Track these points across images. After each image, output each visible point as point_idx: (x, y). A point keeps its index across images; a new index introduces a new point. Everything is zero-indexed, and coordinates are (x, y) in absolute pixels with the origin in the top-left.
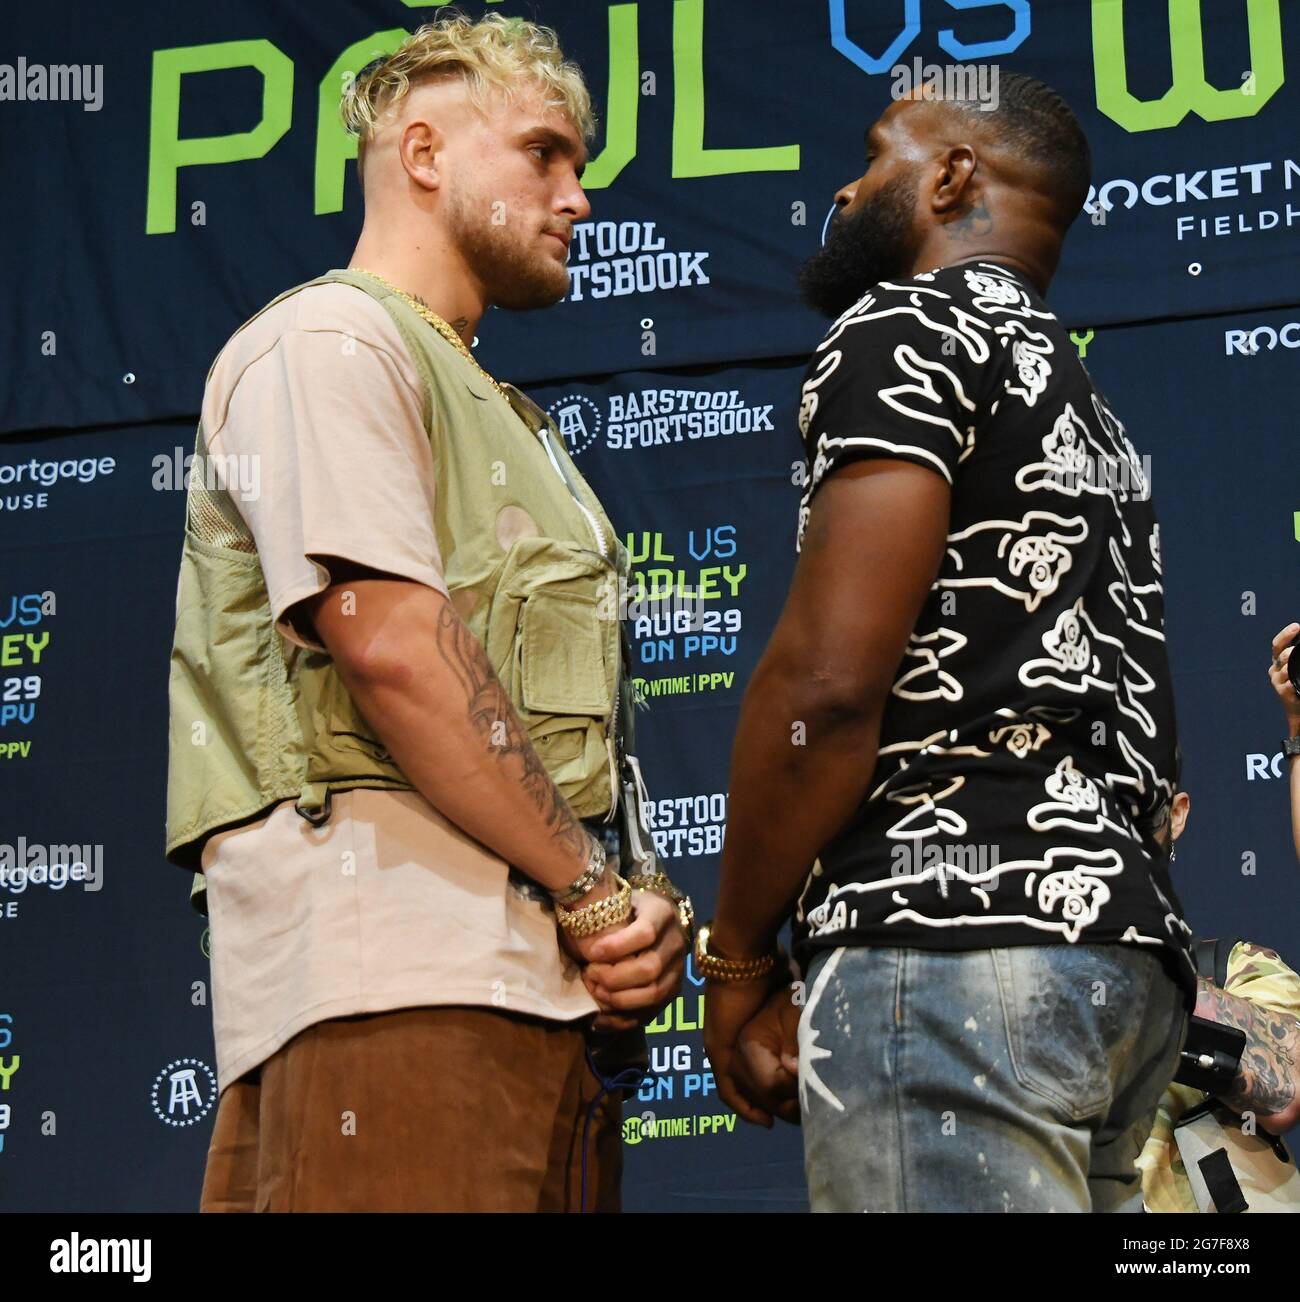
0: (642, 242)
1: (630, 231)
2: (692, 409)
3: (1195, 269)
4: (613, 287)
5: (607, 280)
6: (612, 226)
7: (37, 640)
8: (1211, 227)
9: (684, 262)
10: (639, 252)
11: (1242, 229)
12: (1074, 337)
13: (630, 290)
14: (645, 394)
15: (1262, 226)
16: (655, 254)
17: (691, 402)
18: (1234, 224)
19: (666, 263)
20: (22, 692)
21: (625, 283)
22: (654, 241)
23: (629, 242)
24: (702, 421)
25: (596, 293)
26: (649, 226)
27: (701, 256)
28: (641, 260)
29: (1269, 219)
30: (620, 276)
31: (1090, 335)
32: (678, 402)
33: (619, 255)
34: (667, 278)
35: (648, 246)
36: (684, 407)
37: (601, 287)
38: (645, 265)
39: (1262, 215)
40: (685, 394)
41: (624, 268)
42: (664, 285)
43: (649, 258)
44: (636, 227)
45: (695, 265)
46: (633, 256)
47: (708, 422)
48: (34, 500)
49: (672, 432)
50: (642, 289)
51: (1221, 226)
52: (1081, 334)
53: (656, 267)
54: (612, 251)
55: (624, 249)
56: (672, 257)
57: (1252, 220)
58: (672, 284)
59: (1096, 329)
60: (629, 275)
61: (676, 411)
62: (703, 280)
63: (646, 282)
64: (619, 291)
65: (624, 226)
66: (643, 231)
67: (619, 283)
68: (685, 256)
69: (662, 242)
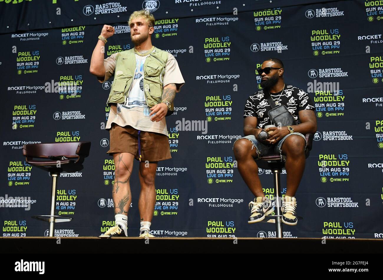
0: (118, 5)
1: (116, 4)
2: (124, 29)
3: (192, 10)
4: (114, 11)
5: (113, 11)
6: (114, 3)
7: (38, 57)
8: (194, 5)
9: (124, 8)
10: (118, 7)
11: (199, 5)
12: (176, 20)
13: (116, 12)
14: (118, 26)
15: (201, 5)
16: (120, 7)
17: (124, 28)
18: (198, 4)
19: (121, 8)
20: (36, 64)
21: (116, 11)
22: (120, 5)
23: (116, 5)
24: (126, 30)
25: (112, 12)
26: (119, 3)
27: (126, 7)
28: (118, 8)
29: (202, 4)
30: (115, 10)
31: (178, 19)
32: (123, 27)
33: (115, 7)
34: (121, 10)
35: (119, 6)
36: (123, 28)
37: (112, 11)
38: (118, 9)
39: (201, 3)
40: (124, 26)
41: (116, 9)
42: (121, 11)
43: (119, 8)
44: (117, 3)
45: (125, 9)
46: (117, 7)
47: (126, 31)
48: (38, 38)
49: (122, 32)
50: (118, 12)
51: (196, 5)
52: (177, 19)
53: (120, 9)
54: (114, 7)
55: (116, 6)
56: (122, 7)
57: (200, 4)
58: (122, 11)
59: (179, 18)
60: (116, 10)
61: (122, 29)
62: (126, 11)
63: (118, 11)
64: (115, 12)
65: (116, 3)
66: (118, 4)
67: (115, 11)
68: (124, 7)
69: (121, 5)
